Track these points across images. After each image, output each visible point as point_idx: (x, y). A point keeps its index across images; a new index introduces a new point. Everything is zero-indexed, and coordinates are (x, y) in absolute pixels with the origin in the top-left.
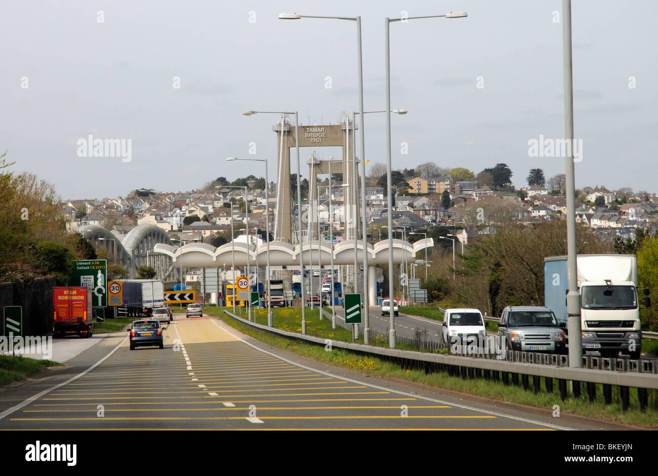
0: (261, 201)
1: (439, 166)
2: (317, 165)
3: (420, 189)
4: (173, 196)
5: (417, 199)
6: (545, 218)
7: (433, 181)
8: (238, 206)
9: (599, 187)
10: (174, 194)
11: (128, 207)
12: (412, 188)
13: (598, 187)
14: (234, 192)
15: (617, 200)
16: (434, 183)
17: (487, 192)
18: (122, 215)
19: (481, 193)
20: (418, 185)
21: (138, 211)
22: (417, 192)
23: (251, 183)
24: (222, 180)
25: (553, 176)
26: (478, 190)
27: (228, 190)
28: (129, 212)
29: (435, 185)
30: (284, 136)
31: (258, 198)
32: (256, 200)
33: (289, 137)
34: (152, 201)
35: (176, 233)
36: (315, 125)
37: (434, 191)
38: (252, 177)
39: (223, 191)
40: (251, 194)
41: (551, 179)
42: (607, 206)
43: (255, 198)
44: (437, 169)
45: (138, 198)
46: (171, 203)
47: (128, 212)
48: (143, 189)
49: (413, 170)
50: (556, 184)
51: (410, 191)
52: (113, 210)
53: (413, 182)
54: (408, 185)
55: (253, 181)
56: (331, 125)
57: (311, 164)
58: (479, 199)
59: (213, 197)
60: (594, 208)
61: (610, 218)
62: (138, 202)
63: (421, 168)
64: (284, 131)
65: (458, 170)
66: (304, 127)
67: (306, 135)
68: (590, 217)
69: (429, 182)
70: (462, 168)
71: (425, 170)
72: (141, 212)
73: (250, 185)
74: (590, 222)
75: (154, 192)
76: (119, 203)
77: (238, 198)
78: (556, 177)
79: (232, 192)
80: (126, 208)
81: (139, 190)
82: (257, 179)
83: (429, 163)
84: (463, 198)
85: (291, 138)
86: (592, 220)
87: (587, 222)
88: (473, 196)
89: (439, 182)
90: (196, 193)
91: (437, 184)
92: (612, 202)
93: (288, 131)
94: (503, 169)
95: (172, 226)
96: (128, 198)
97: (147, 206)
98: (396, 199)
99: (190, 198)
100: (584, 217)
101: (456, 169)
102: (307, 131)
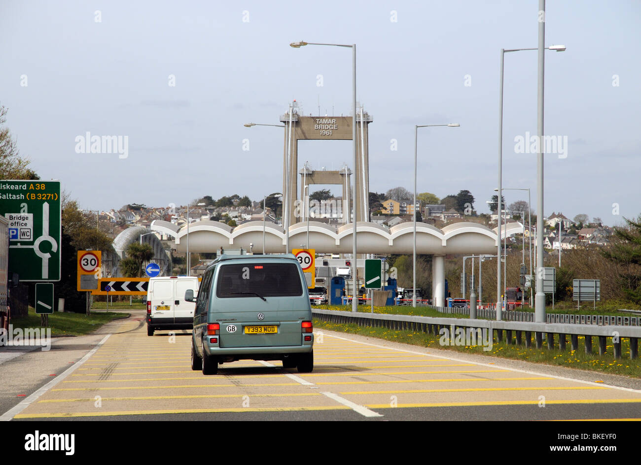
0: (246, 217)
1: (408, 191)
2: (309, 175)
3: (393, 210)
4: (163, 210)
5: (390, 219)
6: (511, 239)
7: (404, 204)
8: (224, 221)
9: (557, 214)
10: (164, 208)
11: (120, 218)
12: (386, 209)
13: (555, 213)
14: (220, 209)
15: (574, 225)
16: (405, 205)
17: (455, 215)
18: (114, 226)
19: (448, 216)
20: (390, 206)
21: (130, 223)
22: (389, 213)
23: (235, 201)
24: (208, 199)
25: (513, 203)
26: (446, 212)
27: (215, 207)
28: (121, 223)
29: (406, 207)
30: (292, 127)
31: (242, 215)
32: (240, 216)
33: (297, 128)
34: (144, 214)
35: (166, 242)
36: (326, 115)
37: (405, 213)
38: (236, 197)
39: (209, 207)
40: (236, 211)
41: (512, 205)
42: (566, 231)
43: (240, 214)
44: (406, 194)
45: (130, 211)
46: (161, 216)
47: (119, 223)
48: (134, 204)
49: (384, 194)
50: (516, 210)
51: (384, 212)
52: (105, 221)
53: (386, 204)
54: (382, 206)
55: (238, 200)
56: (343, 116)
57: (304, 174)
58: (447, 221)
59: (201, 212)
60: (555, 232)
61: (571, 241)
62: (129, 215)
63: (392, 192)
64: (293, 122)
65: (426, 194)
66: (313, 118)
67: (316, 126)
68: (552, 240)
69: (401, 204)
70: (428, 193)
71: (395, 194)
72: (133, 223)
73: (234, 203)
74: (552, 244)
75: (145, 207)
76: (112, 215)
77: (224, 214)
78: (516, 203)
79: (218, 209)
80: (118, 220)
81: (131, 205)
82: (241, 198)
83: (399, 188)
84: (433, 219)
85: (299, 130)
86: (554, 243)
87: (550, 244)
88: (441, 218)
89: (410, 204)
90: (184, 208)
91: (408, 206)
92: (570, 227)
93: (297, 122)
94: (466, 195)
95: (162, 236)
96: (120, 211)
97: (138, 218)
98: (371, 218)
99: (178, 212)
100: (547, 239)
101: (424, 194)
102: (316, 122)
